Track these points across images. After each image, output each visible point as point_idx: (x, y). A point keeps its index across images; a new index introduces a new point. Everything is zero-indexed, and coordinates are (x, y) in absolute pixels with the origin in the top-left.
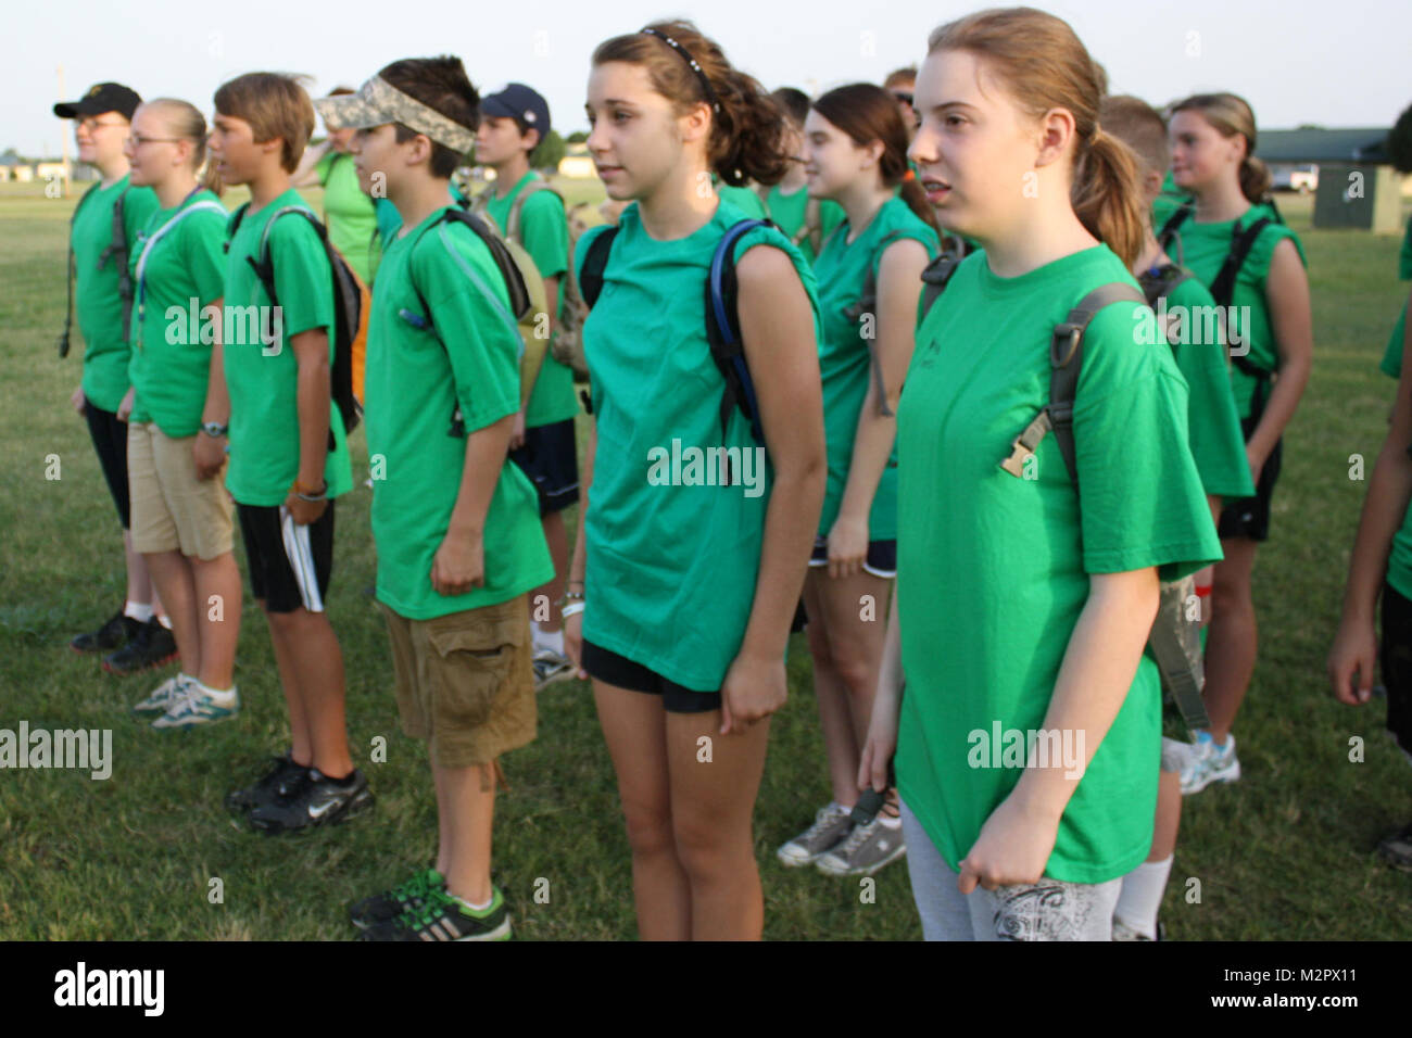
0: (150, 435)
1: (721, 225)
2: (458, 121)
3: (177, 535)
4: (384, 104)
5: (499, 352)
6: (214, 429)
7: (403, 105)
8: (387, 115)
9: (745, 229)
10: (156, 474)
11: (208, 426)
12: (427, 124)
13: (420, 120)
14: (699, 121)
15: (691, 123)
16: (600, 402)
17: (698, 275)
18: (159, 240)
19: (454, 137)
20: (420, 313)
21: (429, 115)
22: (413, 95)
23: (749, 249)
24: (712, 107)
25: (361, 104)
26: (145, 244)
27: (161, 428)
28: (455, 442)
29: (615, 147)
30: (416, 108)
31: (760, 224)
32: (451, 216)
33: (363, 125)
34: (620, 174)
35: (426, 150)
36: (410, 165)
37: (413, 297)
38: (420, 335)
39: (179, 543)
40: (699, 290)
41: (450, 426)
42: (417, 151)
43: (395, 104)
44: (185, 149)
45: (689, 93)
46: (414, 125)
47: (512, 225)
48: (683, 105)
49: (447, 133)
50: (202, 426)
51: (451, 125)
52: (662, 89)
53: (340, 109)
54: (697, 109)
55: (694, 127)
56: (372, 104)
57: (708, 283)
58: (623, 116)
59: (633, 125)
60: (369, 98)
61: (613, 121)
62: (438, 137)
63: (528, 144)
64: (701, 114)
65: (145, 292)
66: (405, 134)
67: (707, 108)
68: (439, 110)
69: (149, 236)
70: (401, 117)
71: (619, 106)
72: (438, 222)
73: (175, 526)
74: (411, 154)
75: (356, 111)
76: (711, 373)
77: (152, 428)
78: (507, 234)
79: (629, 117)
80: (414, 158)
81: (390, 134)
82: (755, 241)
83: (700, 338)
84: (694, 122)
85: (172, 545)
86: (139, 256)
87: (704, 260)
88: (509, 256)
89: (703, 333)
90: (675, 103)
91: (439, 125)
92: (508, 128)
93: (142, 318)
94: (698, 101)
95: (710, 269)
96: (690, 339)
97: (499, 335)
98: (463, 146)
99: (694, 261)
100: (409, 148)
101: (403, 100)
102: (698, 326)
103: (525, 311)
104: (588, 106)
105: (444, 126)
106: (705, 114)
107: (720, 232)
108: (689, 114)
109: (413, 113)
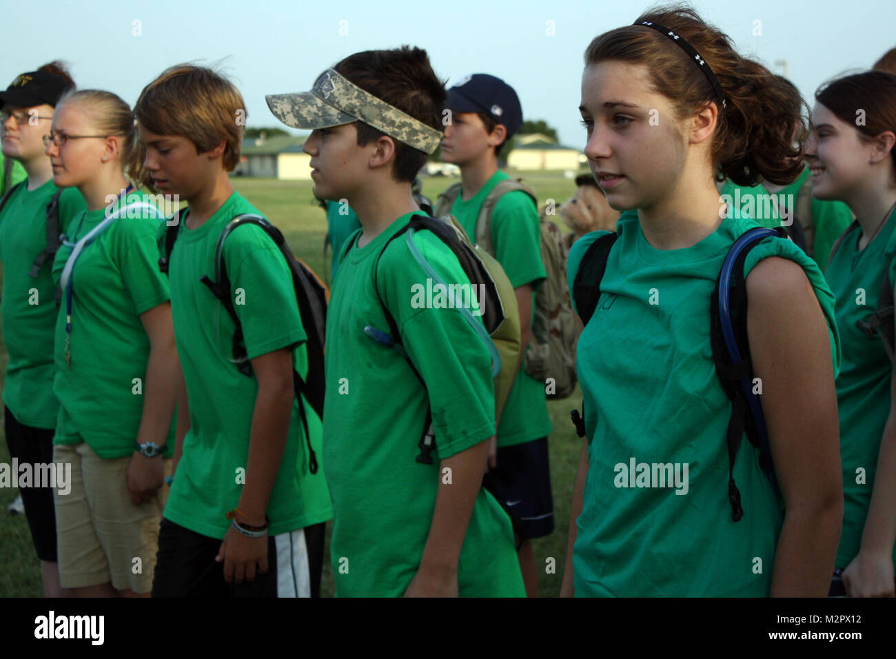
0: (80, 456)
1: (729, 234)
2: (423, 120)
3: (107, 568)
4: (344, 102)
5: (473, 371)
6: (150, 449)
7: (364, 104)
8: (347, 113)
9: (755, 237)
10: (86, 499)
11: (144, 446)
12: (392, 123)
13: (383, 119)
14: (706, 121)
15: (696, 122)
16: (594, 423)
17: (703, 287)
18: (87, 244)
19: (421, 136)
20: (387, 330)
21: (392, 114)
22: (376, 93)
23: (761, 261)
24: (719, 105)
25: (319, 102)
26: (72, 249)
27: (94, 449)
28: (424, 468)
29: (615, 153)
30: (379, 106)
31: (772, 233)
32: (417, 224)
33: (321, 126)
34: (622, 183)
35: (389, 152)
36: (372, 168)
37: (378, 311)
38: (386, 353)
39: (110, 576)
40: (704, 305)
41: (418, 452)
42: (381, 153)
43: (355, 102)
44: (113, 145)
45: (693, 90)
46: (377, 124)
47: (482, 229)
48: (687, 104)
49: (414, 132)
50: (138, 447)
51: (417, 124)
52: (664, 88)
53: (297, 108)
54: (704, 109)
55: (702, 127)
56: (331, 101)
57: (714, 297)
58: (623, 119)
59: (635, 128)
60: (328, 94)
61: (612, 124)
62: (403, 137)
63: (495, 140)
64: (708, 113)
65: (73, 302)
66: (368, 134)
67: (713, 105)
68: (404, 109)
69: (76, 241)
70: (363, 116)
71: (619, 108)
72: (404, 230)
73: (105, 557)
74: (374, 156)
75: (314, 110)
76: (716, 396)
77: (82, 450)
78: (476, 240)
79: (631, 120)
80: (377, 161)
81: (351, 133)
82: (767, 252)
83: (705, 358)
84: (701, 122)
85: (103, 579)
86: (65, 262)
87: (711, 273)
88: (479, 264)
89: (710, 354)
90: (679, 103)
91: (403, 125)
92: (474, 122)
93: (69, 329)
94: (704, 99)
95: (717, 282)
96: (694, 358)
97: (472, 352)
98: (428, 146)
99: (699, 273)
100: (372, 149)
101: (366, 97)
102: (703, 345)
103: (497, 324)
104: (582, 108)
105: (410, 125)
106: (711, 113)
107: (729, 242)
108: (695, 114)
109: (376, 111)
